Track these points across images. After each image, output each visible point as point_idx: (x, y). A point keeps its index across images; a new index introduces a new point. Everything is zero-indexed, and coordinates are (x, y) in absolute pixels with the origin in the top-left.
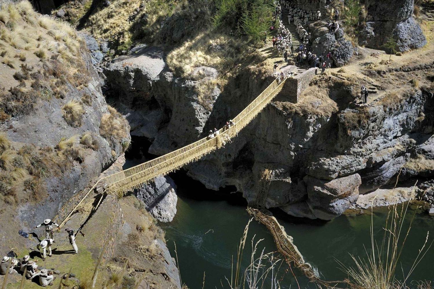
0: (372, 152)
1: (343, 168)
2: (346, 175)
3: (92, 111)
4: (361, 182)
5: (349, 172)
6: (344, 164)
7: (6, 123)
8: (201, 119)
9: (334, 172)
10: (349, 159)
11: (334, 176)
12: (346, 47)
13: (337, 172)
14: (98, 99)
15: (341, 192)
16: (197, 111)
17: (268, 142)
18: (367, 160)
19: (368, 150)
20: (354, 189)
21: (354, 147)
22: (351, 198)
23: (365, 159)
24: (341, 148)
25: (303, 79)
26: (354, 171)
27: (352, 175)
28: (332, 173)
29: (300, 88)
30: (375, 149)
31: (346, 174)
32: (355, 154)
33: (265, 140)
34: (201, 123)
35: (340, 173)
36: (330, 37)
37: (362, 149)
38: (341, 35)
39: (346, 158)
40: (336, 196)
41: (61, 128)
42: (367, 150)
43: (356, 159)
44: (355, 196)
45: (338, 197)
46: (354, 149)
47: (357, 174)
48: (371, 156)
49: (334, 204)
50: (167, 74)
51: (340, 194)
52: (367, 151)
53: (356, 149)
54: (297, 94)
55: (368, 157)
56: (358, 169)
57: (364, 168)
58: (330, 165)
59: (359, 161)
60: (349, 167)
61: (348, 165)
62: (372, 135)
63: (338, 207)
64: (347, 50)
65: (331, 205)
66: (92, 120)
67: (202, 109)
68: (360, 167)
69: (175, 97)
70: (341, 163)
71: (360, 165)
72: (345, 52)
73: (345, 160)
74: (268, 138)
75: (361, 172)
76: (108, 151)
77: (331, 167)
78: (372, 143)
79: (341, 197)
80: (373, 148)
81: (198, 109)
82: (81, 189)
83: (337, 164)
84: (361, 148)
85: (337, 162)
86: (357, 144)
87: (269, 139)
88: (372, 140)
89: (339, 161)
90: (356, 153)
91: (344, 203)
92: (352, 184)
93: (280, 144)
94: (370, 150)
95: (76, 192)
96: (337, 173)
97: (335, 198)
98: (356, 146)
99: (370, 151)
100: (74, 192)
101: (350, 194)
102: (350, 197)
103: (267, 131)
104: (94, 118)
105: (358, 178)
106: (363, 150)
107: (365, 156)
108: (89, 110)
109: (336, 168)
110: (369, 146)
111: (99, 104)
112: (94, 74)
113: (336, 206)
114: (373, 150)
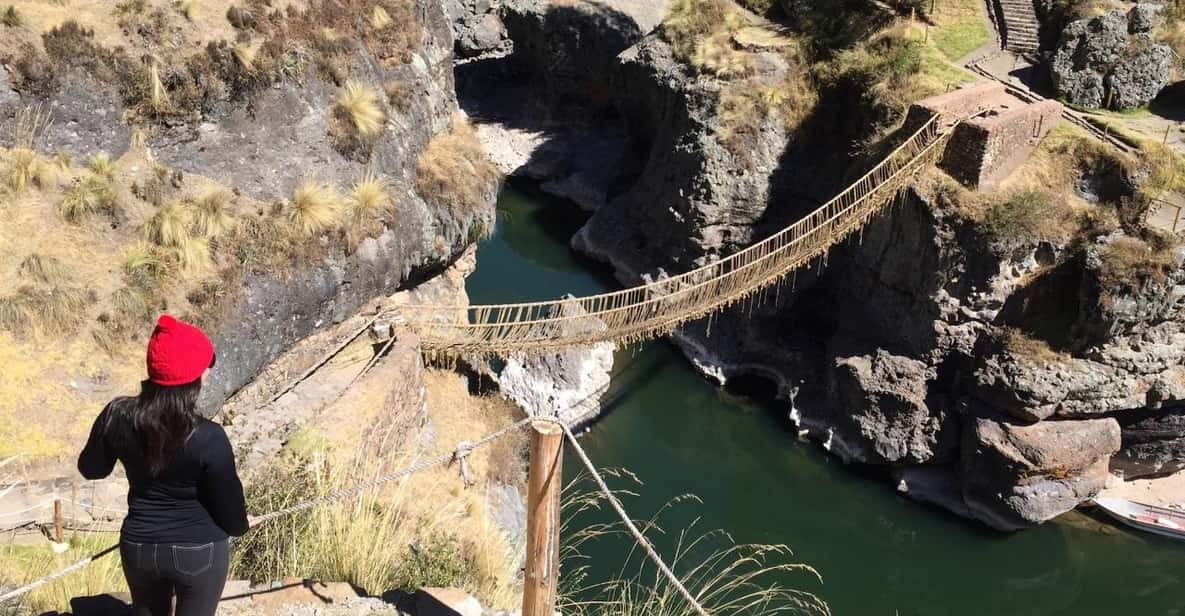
0: (1166, 368)
1: (1072, 395)
2: (1080, 416)
3: (405, 127)
4: (1119, 444)
5: (1087, 408)
6: (1076, 384)
7: (186, 125)
8: (718, 184)
9: (1044, 402)
10: (1093, 373)
11: (1041, 412)
12: (1153, 61)
13: (1053, 403)
14: (429, 98)
15: (1054, 460)
16: (713, 163)
17: (883, 284)
18: (1148, 387)
19: (1156, 360)
20: (1095, 460)
21: (1116, 344)
22: (1082, 484)
23: (1142, 382)
24: (1078, 340)
25: (1005, 130)
26: (1104, 410)
27: (1097, 421)
28: (1038, 403)
29: (992, 151)
30: (1177, 361)
31: (1078, 413)
32: (1115, 364)
33: (876, 275)
34: (717, 196)
35: (1060, 407)
36: (1112, 25)
37: (1139, 354)
38: (1144, 25)
39: (1087, 370)
40: (1037, 469)
41: (317, 158)
42: (1151, 358)
43: (1114, 377)
44: (1094, 481)
45: (1044, 472)
46: (1115, 348)
47: (1113, 421)
48: (1162, 377)
49: (1027, 490)
50: (655, 48)
51: (1049, 464)
52: (1153, 360)
53: (1121, 349)
54: (982, 168)
55: (1151, 377)
56: (1117, 407)
57: (1133, 407)
58: (1037, 379)
59: (1123, 385)
60: (1089, 398)
61: (1087, 391)
62: (1174, 319)
63: (1037, 501)
64: (1154, 69)
65: (1017, 489)
66: (401, 149)
67: (726, 159)
68: (1122, 404)
69: (664, 113)
70: (1070, 380)
71: (1123, 397)
72: (1147, 72)
73: (1082, 373)
74: (883, 272)
75: (1124, 417)
76: (427, 236)
77: (1038, 386)
78: (1169, 343)
79: (1051, 475)
80: (1170, 358)
81: (716, 156)
82: (336, 319)
83: (1055, 381)
84: (1136, 349)
85: (1058, 376)
86: (1125, 335)
87: (887, 274)
88: (1174, 333)
89: (1063, 373)
90: (1116, 360)
91: (1056, 493)
92: (1091, 446)
93: (911, 295)
94: (1160, 360)
95: (321, 325)
96: (1051, 406)
97: (1034, 473)
98: (1123, 341)
99: (1160, 364)
100: (317, 325)
101: (1079, 472)
102: (1078, 479)
103: (884, 252)
104: (406, 145)
105: (1113, 432)
106: (1142, 355)
107: (1144, 374)
108: (399, 122)
109: (1049, 392)
110: (1159, 348)
111: (429, 112)
112: (440, 30)
113: (1033, 496)
114: (1169, 363)
